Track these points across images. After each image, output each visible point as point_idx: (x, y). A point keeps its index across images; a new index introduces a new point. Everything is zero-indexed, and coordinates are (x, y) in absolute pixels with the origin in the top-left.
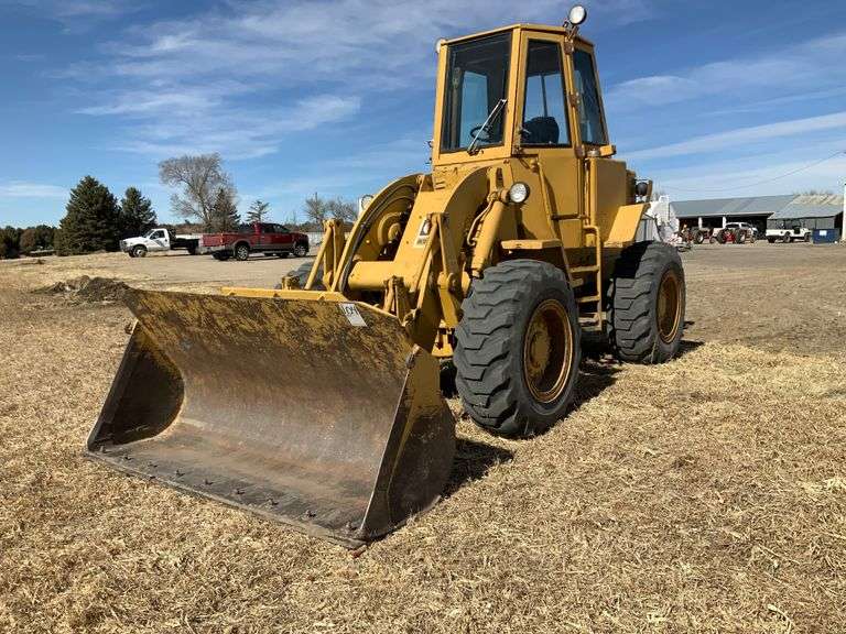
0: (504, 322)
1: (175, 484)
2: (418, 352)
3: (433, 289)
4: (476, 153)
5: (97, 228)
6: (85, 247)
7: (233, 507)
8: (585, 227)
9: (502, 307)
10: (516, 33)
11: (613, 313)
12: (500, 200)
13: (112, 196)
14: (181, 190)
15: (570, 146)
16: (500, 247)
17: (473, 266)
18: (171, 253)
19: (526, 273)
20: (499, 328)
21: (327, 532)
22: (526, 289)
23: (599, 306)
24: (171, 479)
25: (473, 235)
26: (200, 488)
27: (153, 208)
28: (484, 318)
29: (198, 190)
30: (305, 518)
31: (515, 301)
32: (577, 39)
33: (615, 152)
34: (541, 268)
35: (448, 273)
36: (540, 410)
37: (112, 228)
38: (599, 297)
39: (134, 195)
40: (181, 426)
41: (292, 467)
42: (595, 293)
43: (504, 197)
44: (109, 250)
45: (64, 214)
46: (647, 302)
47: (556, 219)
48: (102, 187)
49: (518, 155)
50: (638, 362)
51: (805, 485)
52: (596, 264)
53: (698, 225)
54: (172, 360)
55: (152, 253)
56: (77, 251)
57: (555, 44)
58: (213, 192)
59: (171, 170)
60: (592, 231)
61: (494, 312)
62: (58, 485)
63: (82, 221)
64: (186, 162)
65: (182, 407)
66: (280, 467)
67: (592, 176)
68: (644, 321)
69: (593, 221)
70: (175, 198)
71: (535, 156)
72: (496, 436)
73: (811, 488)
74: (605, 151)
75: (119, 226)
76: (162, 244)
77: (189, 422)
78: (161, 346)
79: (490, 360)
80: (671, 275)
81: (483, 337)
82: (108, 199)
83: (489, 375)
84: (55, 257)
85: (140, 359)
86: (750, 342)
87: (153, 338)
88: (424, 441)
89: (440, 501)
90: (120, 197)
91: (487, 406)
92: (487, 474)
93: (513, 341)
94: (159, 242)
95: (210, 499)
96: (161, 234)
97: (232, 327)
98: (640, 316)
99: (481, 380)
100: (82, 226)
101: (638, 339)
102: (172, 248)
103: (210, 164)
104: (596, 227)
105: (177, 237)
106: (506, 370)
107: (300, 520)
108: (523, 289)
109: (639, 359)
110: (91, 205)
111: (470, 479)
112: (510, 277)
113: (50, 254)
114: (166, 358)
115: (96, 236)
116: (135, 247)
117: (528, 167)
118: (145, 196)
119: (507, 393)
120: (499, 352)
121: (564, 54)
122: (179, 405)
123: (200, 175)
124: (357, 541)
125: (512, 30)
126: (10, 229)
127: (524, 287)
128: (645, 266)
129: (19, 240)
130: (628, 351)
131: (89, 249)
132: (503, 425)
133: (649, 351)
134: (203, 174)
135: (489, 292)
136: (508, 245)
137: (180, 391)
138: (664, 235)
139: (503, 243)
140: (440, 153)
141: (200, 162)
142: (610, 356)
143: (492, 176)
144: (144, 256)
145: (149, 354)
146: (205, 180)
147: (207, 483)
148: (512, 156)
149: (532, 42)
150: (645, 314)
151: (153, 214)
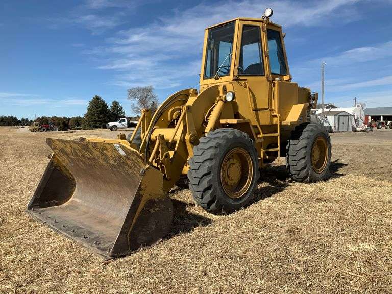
0: (209, 157)
1: (52, 226)
2: (148, 168)
3: (183, 141)
4: (218, 79)
5: (99, 118)
6: (94, 126)
7: (68, 237)
8: (273, 114)
9: (209, 150)
10: (237, 22)
11: (289, 157)
12: (222, 100)
13: (106, 104)
14: (136, 102)
15: (264, 75)
16: (220, 122)
17: (206, 131)
18: (128, 129)
19: (224, 134)
20: (206, 160)
21: (99, 252)
22: (223, 142)
23: (279, 153)
24: (51, 223)
25: (208, 116)
26: (60, 228)
27: (124, 110)
28: (201, 155)
29: (143, 102)
30: (94, 245)
31: (216, 147)
32: (270, 24)
33: (291, 79)
34: (233, 132)
35: (189, 134)
36: (231, 202)
37: (106, 118)
38: (278, 149)
39: (116, 104)
40: (72, 201)
41: (107, 222)
42: (277, 147)
43: (223, 99)
44: (104, 128)
45: (86, 112)
46: (305, 152)
47: (256, 110)
48: (102, 100)
49: (236, 79)
50: (302, 182)
51: (349, 246)
52: (277, 132)
53: (380, 120)
54: (70, 171)
55: (120, 129)
56: (91, 127)
57: (257, 27)
58: (149, 103)
59: (132, 93)
60: (275, 116)
61: (206, 152)
62: (9, 223)
63: (93, 115)
64: (139, 90)
65: (75, 193)
66: (102, 222)
67: (276, 90)
68: (303, 161)
69: (276, 112)
70: (133, 105)
71: (246, 80)
72: (210, 213)
73: (352, 248)
74: (286, 78)
75: (108, 118)
76: (124, 125)
77: (76, 199)
78: (65, 165)
79: (202, 175)
80: (322, 139)
81: (200, 164)
82: (104, 105)
83: (202, 182)
84: (81, 130)
85: (55, 170)
86: (369, 175)
87: (61, 161)
88: (152, 212)
89: (162, 242)
90: (110, 105)
91: (202, 198)
92: (193, 231)
93: (213, 167)
94: (123, 124)
95: (61, 233)
96: (124, 121)
97: (83, 156)
98: (301, 159)
99: (198, 185)
100: (93, 117)
101: (300, 171)
102: (128, 127)
103: (149, 90)
104: (278, 115)
105: (131, 122)
106: (209, 180)
107: (92, 246)
108: (221, 142)
109: (302, 181)
110: (97, 108)
111: (180, 232)
112: (216, 136)
113: (80, 129)
114: (67, 170)
115: (99, 121)
116: (113, 126)
117: (242, 85)
118: (121, 104)
119: (210, 192)
120: (206, 172)
121: (262, 31)
122: (73, 192)
123: (144, 95)
124: (110, 257)
125: (235, 21)
126: (65, 118)
127: (222, 141)
128: (305, 134)
129: (68, 123)
130: (297, 176)
131: (96, 127)
132: (211, 207)
133: (306, 177)
134: (145, 95)
135: (204, 143)
136: (222, 121)
137: (74, 185)
138: (358, 124)
139: (221, 121)
140: (203, 79)
141: (145, 90)
142: (290, 179)
143: (221, 89)
144: (116, 130)
145: (59, 168)
146: (146, 98)
147: (64, 226)
148: (233, 80)
149: (244, 26)
150: (304, 158)
151: (123, 112)
